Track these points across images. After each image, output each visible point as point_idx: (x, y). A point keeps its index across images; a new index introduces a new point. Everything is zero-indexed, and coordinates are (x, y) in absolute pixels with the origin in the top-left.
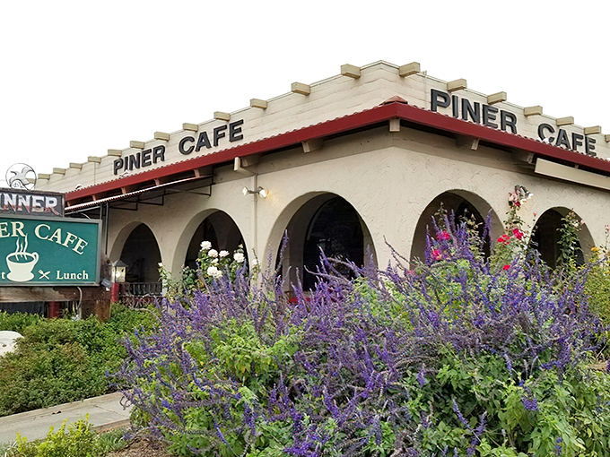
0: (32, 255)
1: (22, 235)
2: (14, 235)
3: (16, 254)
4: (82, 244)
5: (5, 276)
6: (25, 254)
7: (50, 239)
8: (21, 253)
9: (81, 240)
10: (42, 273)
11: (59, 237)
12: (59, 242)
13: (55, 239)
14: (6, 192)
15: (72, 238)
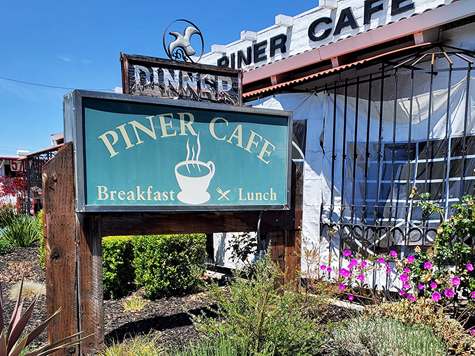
0: (207, 165)
1: (194, 133)
2: (183, 133)
3: (187, 162)
4: (269, 148)
5: (175, 196)
6: (198, 163)
7: (229, 141)
8: (192, 162)
9: (267, 143)
10: (220, 192)
11: (240, 138)
12: (240, 145)
13: (235, 141)
14: (166, 67)
15: (256, 139)
